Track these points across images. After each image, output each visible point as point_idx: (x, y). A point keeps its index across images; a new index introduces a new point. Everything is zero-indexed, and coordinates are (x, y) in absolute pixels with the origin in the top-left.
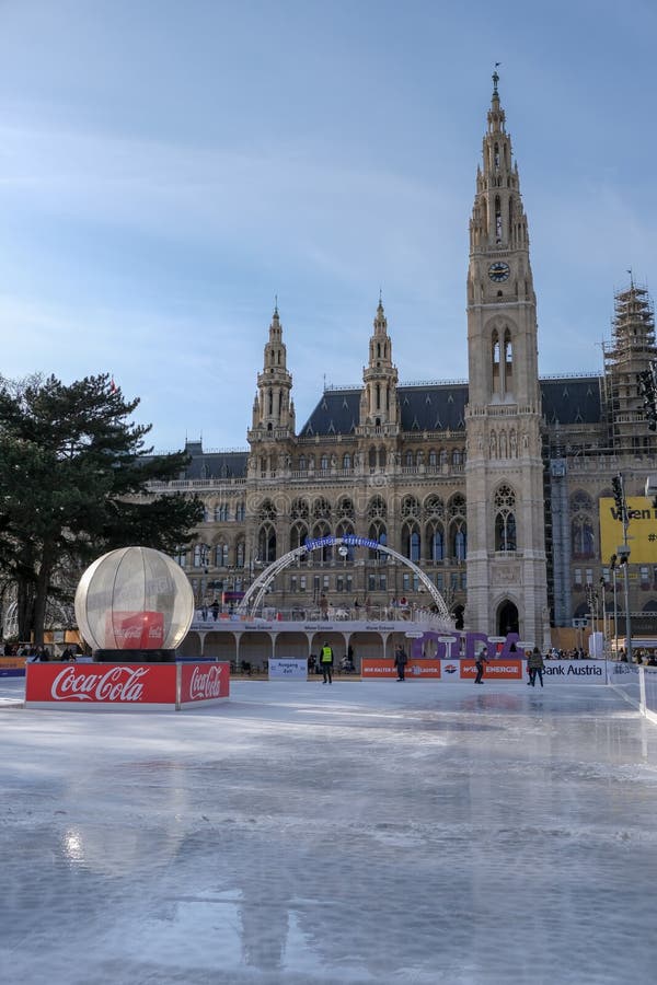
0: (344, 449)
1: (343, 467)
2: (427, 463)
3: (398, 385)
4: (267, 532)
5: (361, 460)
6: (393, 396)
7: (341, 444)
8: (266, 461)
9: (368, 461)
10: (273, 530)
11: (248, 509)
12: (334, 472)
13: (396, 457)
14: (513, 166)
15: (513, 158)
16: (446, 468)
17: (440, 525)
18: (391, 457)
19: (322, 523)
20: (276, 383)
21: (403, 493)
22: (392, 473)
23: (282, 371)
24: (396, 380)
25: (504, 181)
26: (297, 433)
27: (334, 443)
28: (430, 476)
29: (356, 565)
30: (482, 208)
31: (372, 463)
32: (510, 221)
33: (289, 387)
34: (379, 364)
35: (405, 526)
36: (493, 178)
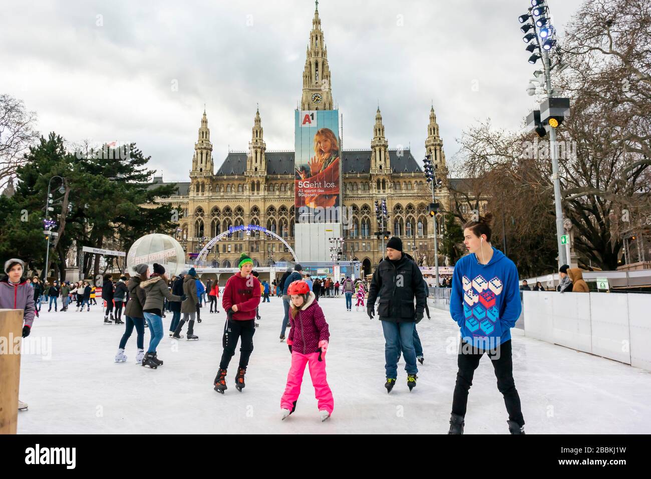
0: (239, 182)
1: (238, 191)
2: (280, 190)
3: (266, 151)
4: (199, 223)
5: (248, 188)
6: (263, 157)
7: (237, 180)
8: (200, 187)
9: (251, 189)
10: (202, 222)
11: (189, 211)
12: (233, 193)
13: (265, 186)
14: (324, 47)
15: (324, 43)
16: (289, 193)
17: (286, 220)
18: (262, 187)
19: (227, 219)
20: (205, 149)
21: (268, 204)
22: (263, 194)
23: (207, 142)
24: (265, 149)
25: (320, 54)
26: (215, 174)
27: (234, 179)
28: (281, 197)
29: (244, 240)
30: (309, 66)
31: (253, 190)
32: (323, 73)
33: (211, 150)
34: (257, 141)
35: (269, 221)
36: (315, 52)
